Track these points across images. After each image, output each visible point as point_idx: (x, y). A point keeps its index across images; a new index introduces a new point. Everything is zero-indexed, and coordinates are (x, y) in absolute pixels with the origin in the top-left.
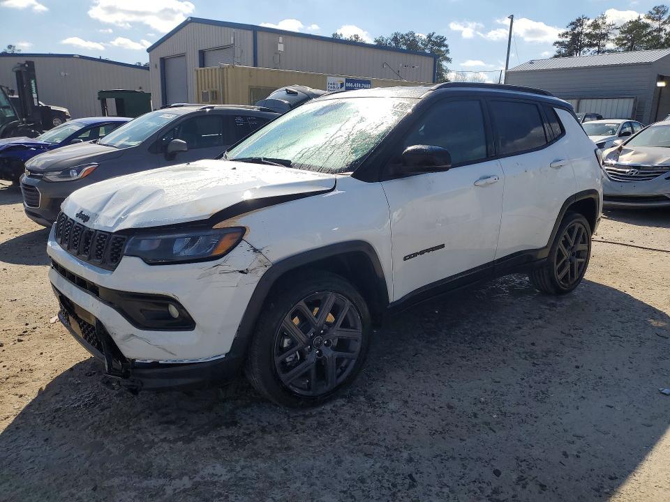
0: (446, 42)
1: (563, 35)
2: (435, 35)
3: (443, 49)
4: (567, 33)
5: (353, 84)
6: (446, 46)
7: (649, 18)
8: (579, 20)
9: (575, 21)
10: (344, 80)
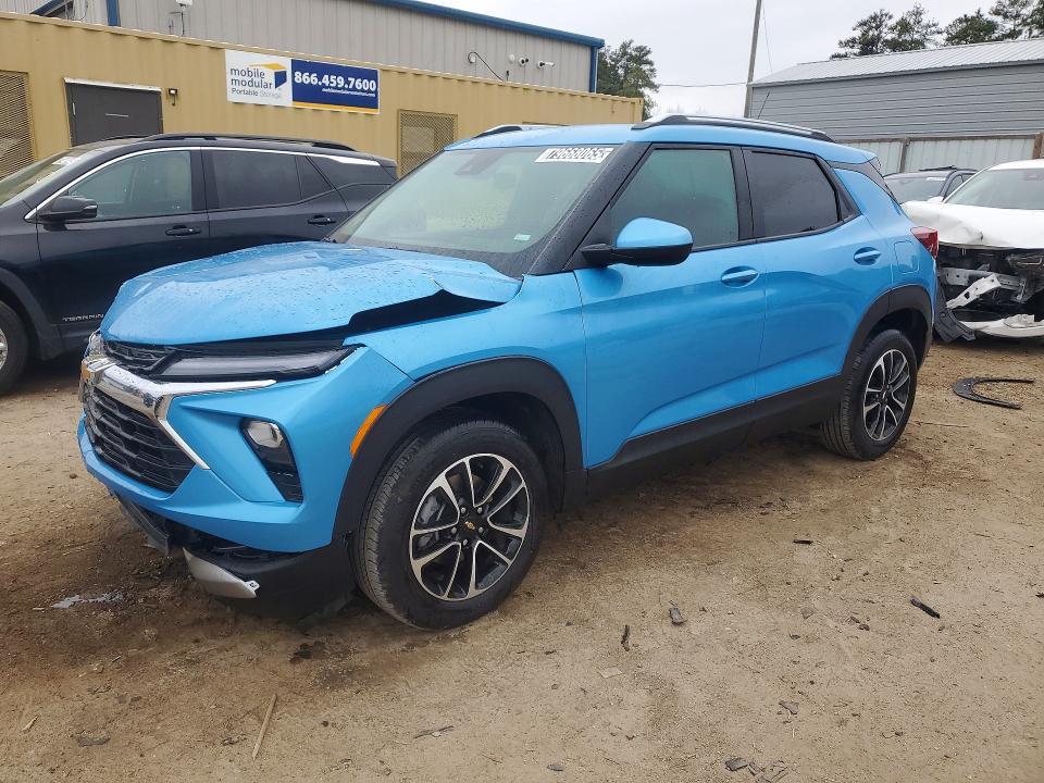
0: (649, 57)
1: (847, 44)
2: (633, 45)
3: (645, 67)
4: (853, 41)
5: (320, 79)
6: (651, 63)
7: (997, 13)
8: (874, 18)
9: (866, 18)
10: (286, 64)
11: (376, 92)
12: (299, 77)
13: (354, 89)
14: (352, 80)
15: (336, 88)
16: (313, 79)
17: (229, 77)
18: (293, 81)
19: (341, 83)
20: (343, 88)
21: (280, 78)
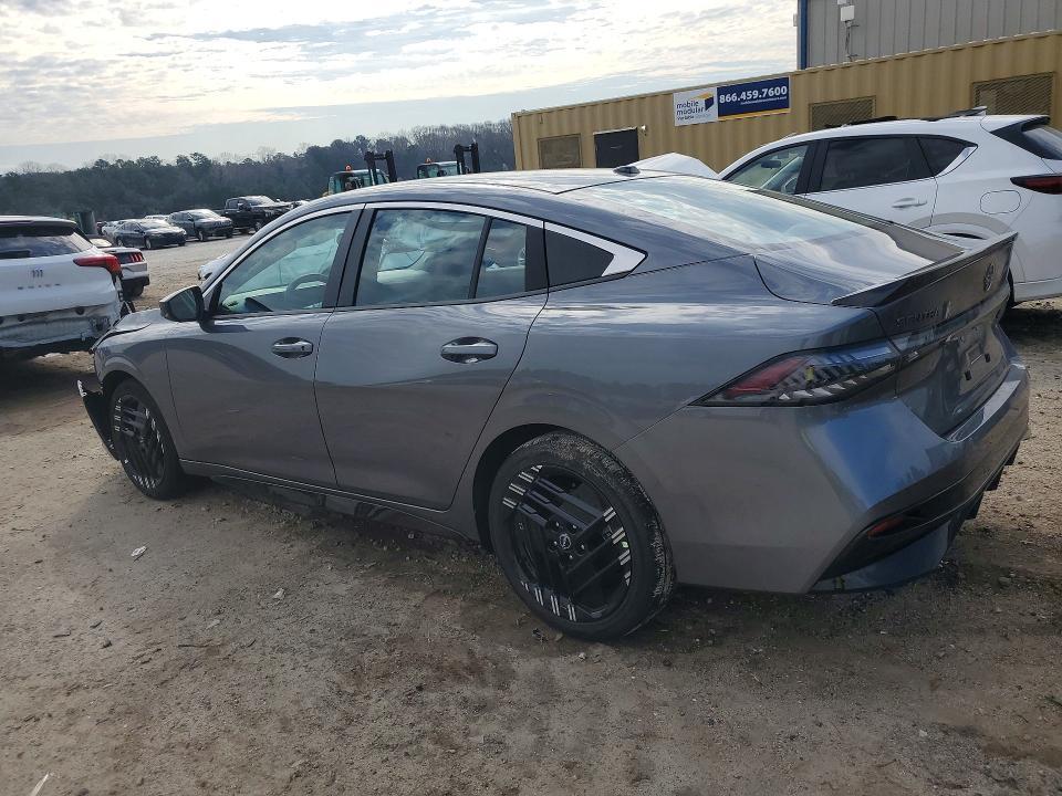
5: (738, 96)
10: (712, 93)
11: (787, 95)
12: (723, 99)
13: (767, 96)
14: (765, 90)
15: (752, 99)
16: (734, 98)
17: (676, 110)
18: (719, 103)
19: (756, 94)
20: (758, 98)
21: (709, 103)
